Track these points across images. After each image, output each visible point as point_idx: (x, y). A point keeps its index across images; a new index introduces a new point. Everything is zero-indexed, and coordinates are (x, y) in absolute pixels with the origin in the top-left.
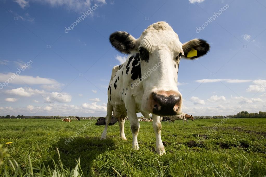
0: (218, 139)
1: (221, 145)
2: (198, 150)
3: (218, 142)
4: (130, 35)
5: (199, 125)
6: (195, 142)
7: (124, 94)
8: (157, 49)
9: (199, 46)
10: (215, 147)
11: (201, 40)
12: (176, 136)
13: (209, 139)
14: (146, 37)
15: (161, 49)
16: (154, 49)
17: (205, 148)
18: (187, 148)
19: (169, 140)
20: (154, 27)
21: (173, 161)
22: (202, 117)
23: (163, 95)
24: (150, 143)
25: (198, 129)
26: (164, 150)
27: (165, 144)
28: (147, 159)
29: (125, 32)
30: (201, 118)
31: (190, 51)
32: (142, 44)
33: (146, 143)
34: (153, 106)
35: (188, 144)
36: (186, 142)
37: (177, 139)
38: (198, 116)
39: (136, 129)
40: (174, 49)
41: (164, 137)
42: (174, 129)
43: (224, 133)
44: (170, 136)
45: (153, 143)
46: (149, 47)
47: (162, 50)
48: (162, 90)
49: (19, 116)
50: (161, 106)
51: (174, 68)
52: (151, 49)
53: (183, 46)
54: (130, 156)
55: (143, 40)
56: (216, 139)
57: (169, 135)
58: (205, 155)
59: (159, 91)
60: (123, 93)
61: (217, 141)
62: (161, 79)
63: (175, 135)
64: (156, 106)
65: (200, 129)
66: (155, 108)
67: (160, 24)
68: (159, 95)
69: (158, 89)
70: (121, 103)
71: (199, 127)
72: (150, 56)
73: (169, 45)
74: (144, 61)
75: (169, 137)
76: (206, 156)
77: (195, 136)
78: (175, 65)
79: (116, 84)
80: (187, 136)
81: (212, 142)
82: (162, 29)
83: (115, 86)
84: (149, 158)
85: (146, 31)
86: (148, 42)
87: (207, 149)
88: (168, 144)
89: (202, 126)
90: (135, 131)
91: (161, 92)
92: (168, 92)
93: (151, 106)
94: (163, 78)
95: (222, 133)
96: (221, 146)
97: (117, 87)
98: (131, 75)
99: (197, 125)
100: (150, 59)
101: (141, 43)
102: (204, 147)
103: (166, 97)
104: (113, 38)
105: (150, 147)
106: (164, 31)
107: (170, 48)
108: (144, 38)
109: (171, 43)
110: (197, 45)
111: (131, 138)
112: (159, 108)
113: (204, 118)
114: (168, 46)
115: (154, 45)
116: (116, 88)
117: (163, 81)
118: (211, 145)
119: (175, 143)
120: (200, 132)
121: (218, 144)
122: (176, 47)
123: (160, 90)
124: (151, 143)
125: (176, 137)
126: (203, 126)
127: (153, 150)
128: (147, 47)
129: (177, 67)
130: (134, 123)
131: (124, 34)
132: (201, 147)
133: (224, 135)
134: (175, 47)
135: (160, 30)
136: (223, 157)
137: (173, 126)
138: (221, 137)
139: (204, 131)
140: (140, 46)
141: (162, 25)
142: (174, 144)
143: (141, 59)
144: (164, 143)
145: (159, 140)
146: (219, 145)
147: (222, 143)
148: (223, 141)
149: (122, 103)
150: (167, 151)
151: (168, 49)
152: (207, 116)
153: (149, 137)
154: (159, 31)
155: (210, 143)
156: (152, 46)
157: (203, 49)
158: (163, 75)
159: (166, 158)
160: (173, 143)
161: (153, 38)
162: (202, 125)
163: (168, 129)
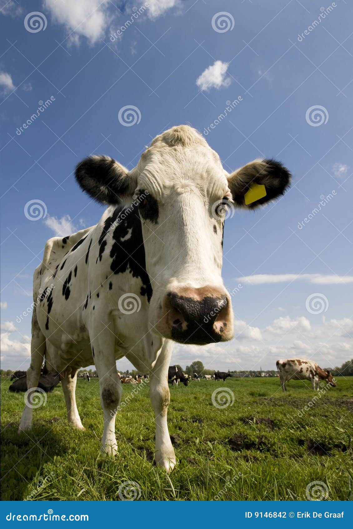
0: (301, 431)
1: (310, 445)
2: (256, 459)
3: (303, 438)
4: (116, 162)
5: (252, 394)
6: (245, 437)
7: (90, 307)
8: (174, 193)
10: (295, 452)
12: (200, 421)
13: (279, 429)
14: (150, 167)
15: (182, 194)
16: (167, 192)
17: (272, 452)
18: (228, 454)
19: (185, 432)
20: (165, 140)
21: (199, 485)
22: (260, 373)
23: (190, 298)
24: (139, 440)
25: (251, 404)
26: (175, 457)
27: (176, 440)
28: (137, 479)
29: (105, 156)
30: (257, 374)
32: (141, 184)
33: (130, 439)
34: (171, 323)
35: (231, 442)
36: (225, 438)
37: (203, 429)
38: (249, 370)
39: (114, 398)
40: (211, 190)
41: (173, 423)
42: (194, 403)
43: (314, 416)
44: (186, 421)
45: (146, 439)
46: (156, 189)
47: (184, 195)
48: (188, 286)
50: (188, 322)
51: (213, 233)
52: (161, 194)
54: (95, 471)
55: (144, 173)
56: (298, 428)
57: (183, 419)
58: (274, 470)
59: (181, 288)
60: (86, 306)
61: (301, 436)
62: (185, 263)
63: (197, 419)
64: (177, 322)
65: (257, 403)
66: (174, 325)
67: (179, 133)
68: (182, 298)
69: (180, 284)
70: (78, 335)
71: (253, 399)
72: (160, 210)
73: (199, 182)
74: (148, 221)
75: (185, 425)
76: (276, 475)
77: (244, 420)
79: (68, 288)
80: (227, 422)
81: (287, 436)
82: (183, 144)
83: (66, 292)
84: (141, 478)
85: (149, 151)
86: (154, 179)
87: (277, 456)
88: (183, 441)
89: (260, 395)
90: (112, 404)
91: (186, 289)
92: (199, 291)
93: (167, 322)
94: (189, 260)
95: (310, 415)
96: (310, 448)
97: (71, 293)
98: (111, 260)
99: (248, 394)
100: (160, 215)
101: (140, 181)
102: (268, 451)
103: (197, 301)
104: (83, 172)
105: (141, 448)
106: (187, 150)
107: (202, 190)
108: (146, 168)
109: (202, 177)
111: (95, 424)
112: (184, 326)
113: (263, 375)
114: (198, 184)
115: (168, 183)
116: (67, 298)
117: (188, 266)
118: (285, 446)
119: (198, 439)
120: (258, 413)
121: (301, 442)
122: (214, 184)
123: (185, 287)
124: (143, 440)
125: (200, 425)
126: (263, 395)
127: (150, 456)
128: (152, 189)
129: (220, 232)
130: (111, 383)
131: (103, 160)
132: (261, 451)
133: (317, 419)
134: (212, 185)
135: (179, 147)
136: (316, 476)
137: (192, 396)
138: (308, 426)
139: (265, 409)
140: (138, 188)
141: (181, 134)
142: (197, 441)
143: (142, 216)
144: (172, 439)
145: (161, 432)
146: (303, 444)
147: (311, 440)
148: (312, 433)
149: (81, 335)
150: (182, 461)
151: (197, 191)
152: (271, 370)
153: (137, 422)
154: (175, 150)
155: (283, 439)
156: (162, 186)
157: (276, 182)
158: (190, 253)
159: (181, 477)
160: (195, 439)
161: (163, 167)
162: (261, 393)
163: (179, 403)
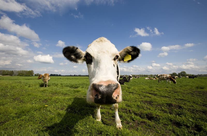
9: (131, 51)
11: (132, 47)
31: (126, 57)
49: (79, 75)
53: (120, 53)
78: (114, 65)
93: (92, 96)
100: (93, 61)
110: (130, 51)
131: (74, 47)
157: (135, 53)
